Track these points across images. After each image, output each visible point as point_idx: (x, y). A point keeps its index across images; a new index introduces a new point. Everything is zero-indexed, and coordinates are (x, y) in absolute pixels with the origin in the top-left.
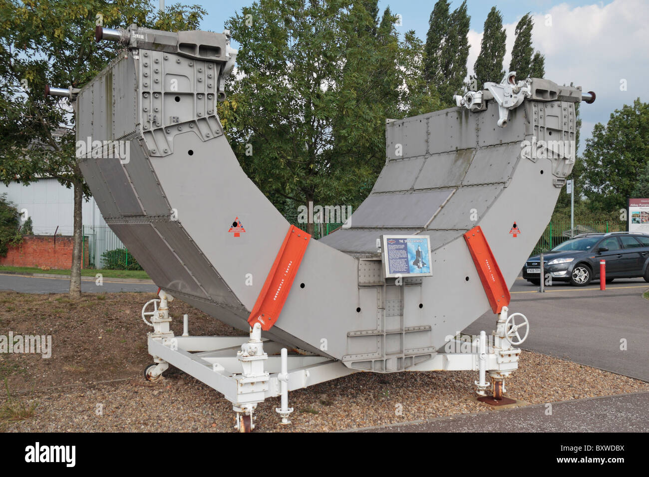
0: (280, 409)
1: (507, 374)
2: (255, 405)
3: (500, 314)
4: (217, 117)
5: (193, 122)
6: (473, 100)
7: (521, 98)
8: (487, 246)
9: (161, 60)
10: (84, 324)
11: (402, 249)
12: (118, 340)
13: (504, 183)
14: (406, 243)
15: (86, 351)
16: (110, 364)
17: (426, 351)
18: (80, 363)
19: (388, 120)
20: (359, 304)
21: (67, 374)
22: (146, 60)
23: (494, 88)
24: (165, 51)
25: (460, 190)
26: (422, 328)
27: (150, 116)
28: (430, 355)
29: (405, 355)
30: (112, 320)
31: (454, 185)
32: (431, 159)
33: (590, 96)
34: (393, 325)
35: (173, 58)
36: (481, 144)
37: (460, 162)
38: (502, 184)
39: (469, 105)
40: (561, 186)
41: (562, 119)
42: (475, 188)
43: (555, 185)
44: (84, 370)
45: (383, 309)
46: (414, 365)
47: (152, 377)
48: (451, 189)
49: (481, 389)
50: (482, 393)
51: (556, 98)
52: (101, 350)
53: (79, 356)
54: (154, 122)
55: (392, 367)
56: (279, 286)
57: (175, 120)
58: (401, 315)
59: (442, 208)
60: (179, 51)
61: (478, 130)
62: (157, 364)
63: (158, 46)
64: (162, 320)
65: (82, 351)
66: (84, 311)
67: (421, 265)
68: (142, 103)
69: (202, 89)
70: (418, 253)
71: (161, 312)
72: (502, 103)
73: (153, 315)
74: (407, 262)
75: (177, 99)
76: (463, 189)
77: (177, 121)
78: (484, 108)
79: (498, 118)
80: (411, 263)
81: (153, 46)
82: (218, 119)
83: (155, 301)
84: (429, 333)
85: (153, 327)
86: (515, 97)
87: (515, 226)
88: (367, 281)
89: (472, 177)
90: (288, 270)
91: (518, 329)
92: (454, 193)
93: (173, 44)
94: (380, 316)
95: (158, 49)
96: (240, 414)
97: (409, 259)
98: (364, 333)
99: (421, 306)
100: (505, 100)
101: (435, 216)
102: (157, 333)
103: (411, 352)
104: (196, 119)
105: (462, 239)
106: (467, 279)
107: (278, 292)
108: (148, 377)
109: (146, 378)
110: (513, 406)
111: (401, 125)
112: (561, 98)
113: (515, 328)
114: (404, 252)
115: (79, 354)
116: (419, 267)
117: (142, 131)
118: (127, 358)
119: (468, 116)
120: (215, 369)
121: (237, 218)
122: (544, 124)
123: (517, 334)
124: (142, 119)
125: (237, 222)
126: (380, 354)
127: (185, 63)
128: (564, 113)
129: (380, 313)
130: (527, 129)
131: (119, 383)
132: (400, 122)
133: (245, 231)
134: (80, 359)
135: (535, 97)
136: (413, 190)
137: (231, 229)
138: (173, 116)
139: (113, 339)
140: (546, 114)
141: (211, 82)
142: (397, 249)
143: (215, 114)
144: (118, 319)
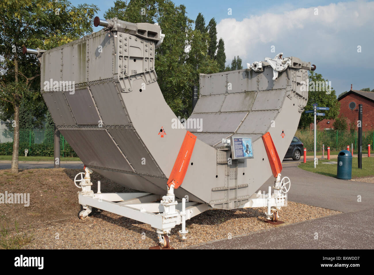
0: (181, 231)
1: (279, 208)
2: (170, 230)
3: (277, 177)
4: (155, 71)
5: (143, 74)
6: (257, 66)
7: (286, 66)
8: (272, 142)
9: (128, 38)
10: (29, 188)
11: (240, 144)
12: (53, 197)
13: (278, 110)
14: (242, 141)
15: (36, 203)
16: (53, 211)
17: (246, 198)
18: (35, 210)
19: (201, 74)
20: (217, 173)
21: (30, 217)
22: (121, 38)
23: (271, 61)
24: (130, 33)
25: (251, 113)
26: (244, 185)
27: (123, 69)
28: (248, 199)
29: (238, 200)
30: (44, 185)
31: (247, 110)
32: (228, 96)
33: (313, 67)
34: (232, 184)
35: (134, 38)
36: (260, 89)
37: (248, 98)
38: (277, 110)
39: (255, 69)
40: (302, 112)
41: (303, 78)
42: (260, 112)
43: (299, 112)
44: (40, 215)
45: (228, 176)
46: (241, 205)
47: (83, 217)
48: (245, 112)
49: (269, 216)
50: (269, 219)
51: (301, 67)
52: (44, 202)
53: (33, 207)
54: (125, 73)
55: (231, 206)
56: (182, 164)
57: (135, 72)
58: (236, 179)
59: (243, 122)
60: (137, 34)
61: (258, 82)
62: (85, 209)
63: (127, 30)
64: (87, 184)
65: (34, 204)
66: (25, 180)
67: (248, 152)
68: (119, 62)
69: (147, 55)
70: (247, 146)
71: (87, 180)
72: (276, 69)
73: (81, 182)
74: (243, 151)
75: (135, 61)
76: (252, 112)
77: (136, 73)
78: (263, 70)
79: (273, 76)
80: (245, 151)
81: (124, 31)
82: (155, 72)
83: (81, 173)
84: (247, 188)
85: (81, 188)
86: (283, 66)
87: (283, 132)
88: (221, 161)
89: (257, 106)
90: (186, 155)
91: (286, 185)
92: (248, 115)
93: (135, 29)
94: (226, 179)
95: (127, 32)
96: (162, 235)
97: (244, 150)
98: (219, 189)
99: (244, 174)
100: (277, 67)
101: (239, 127)
102: (85, 192)
103: (239, 198)
104: (145, 72)
105: (261, 139)
106: (263, 159)
107: (181, 168)
108: (80, 218)
109: (79, 218)
110: (284, 225)
111: (209, 77)
112: (303, 68)
113: (284, 184)
114: (241, 145)
115: (33, 205)
116: (248, 153)
117: (119, 78)
118: (61, 207)
119: (252, 74)
120: (141, 211)
121: (162, 127)
122: (296, 80)
123: (285, 188)
124: (119, 71)
125: (162, 129)
126: (226, 200)
127: (139, 40)
128: (304, 75)
129: (226, 178)
130: (288, 82)
131: (63, 221)
132: (209, 75)
133: (166, 134)
134: (34, 208)
135: (293, 67)
136: (220, 112)
137: (159, 133)
138: (134, 70)
139: (49, 196)
140: (297, 75)
141: (152, 52)
142: (238, 144)
143: (154, 69)
144: (47, 184)
